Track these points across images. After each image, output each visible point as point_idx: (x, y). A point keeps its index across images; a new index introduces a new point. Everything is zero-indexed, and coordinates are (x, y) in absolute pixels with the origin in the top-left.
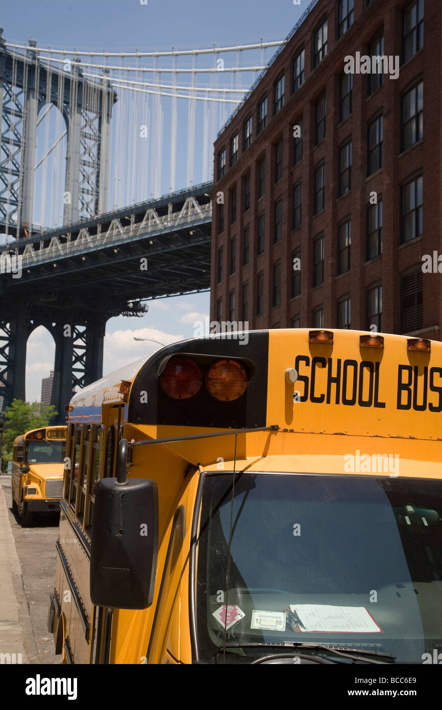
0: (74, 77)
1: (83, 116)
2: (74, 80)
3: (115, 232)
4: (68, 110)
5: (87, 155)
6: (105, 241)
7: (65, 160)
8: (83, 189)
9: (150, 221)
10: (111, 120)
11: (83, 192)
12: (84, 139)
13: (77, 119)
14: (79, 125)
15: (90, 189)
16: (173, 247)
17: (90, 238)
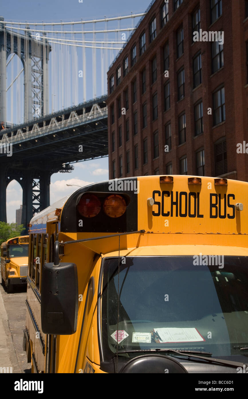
0: (26, 38)
1: (33, 60)
2: (27, 39)
3: (53, 125)
4: (24, 56)
5: (36, 82)
6: (48, 130)
7: (24, 85)
8: (34, 101)
9: (73, 118)
10: (49, 62)
11: (34, 103)
12: (34, 73)
13: (29, 62)
14: (30, 65)
15: (38, 101)
16: (87, 133)
17: (39, 129)
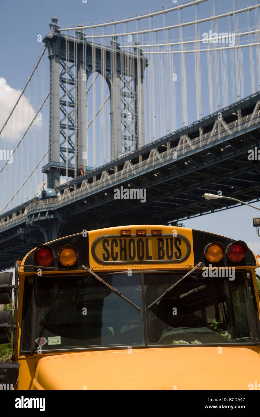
0: (114, 50)
1: (122, 81)
2: (113, 52)
3: (154, 158)
4: (110, 76)
5: (126, 109)
6: (146, 167)
7: (110, 115)
8: (125, 136)
9: (183, 145)
10: (144, 80)
11: (125, 139)
12: (124, 97)
13: (116, 82)
14: (119, 86)
15: (131, 136)
17: (132, 167)
